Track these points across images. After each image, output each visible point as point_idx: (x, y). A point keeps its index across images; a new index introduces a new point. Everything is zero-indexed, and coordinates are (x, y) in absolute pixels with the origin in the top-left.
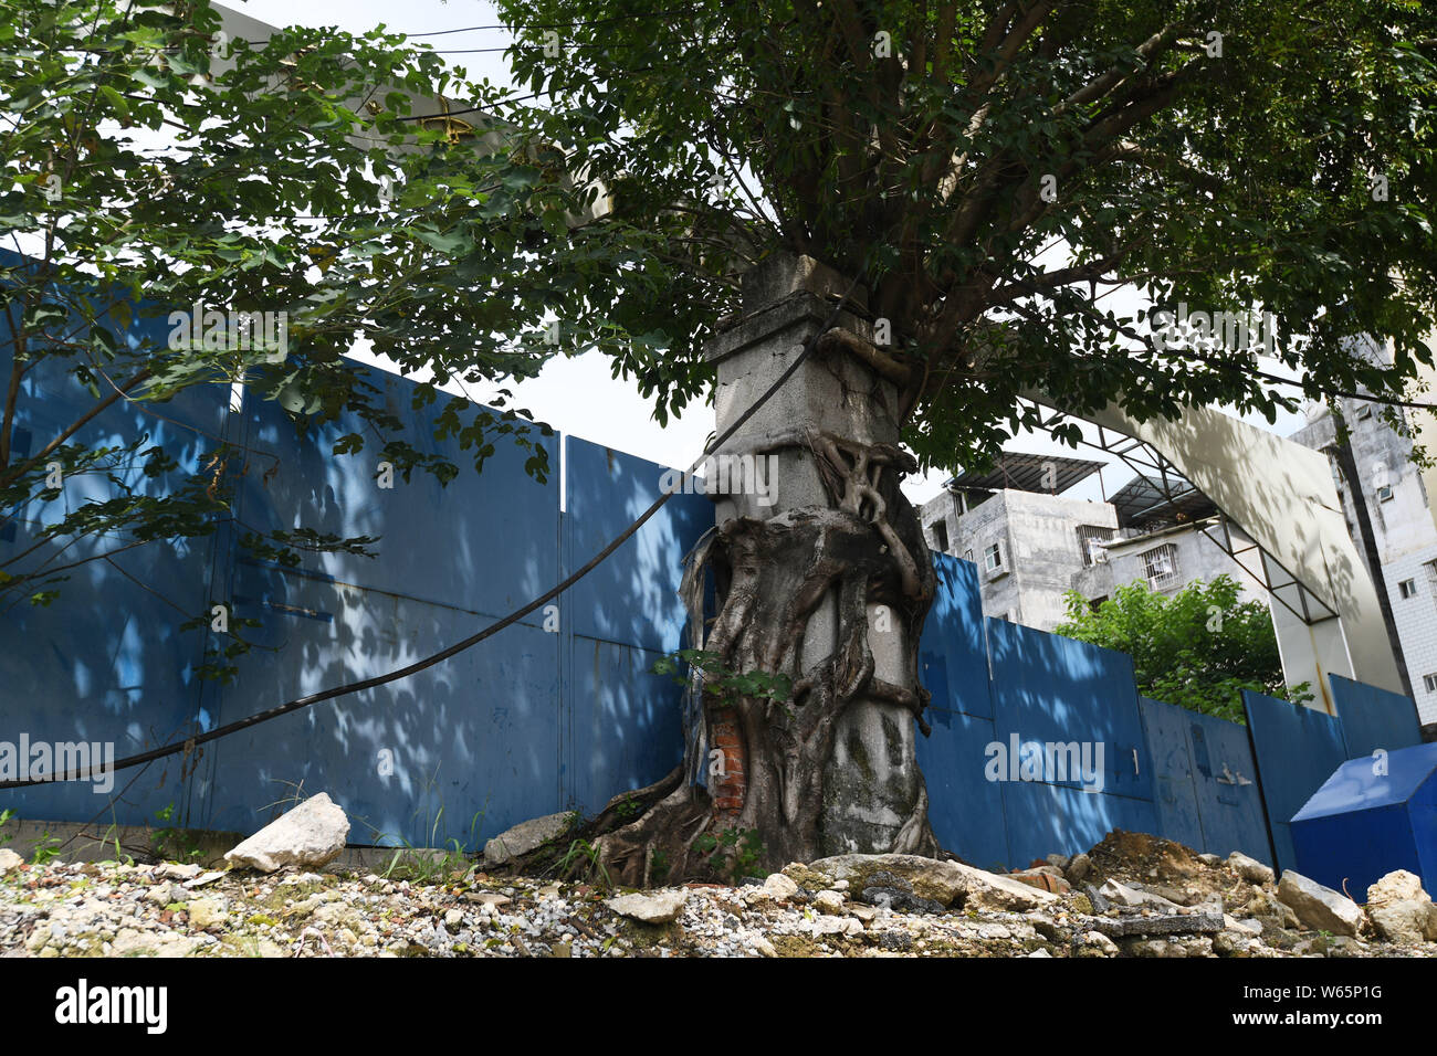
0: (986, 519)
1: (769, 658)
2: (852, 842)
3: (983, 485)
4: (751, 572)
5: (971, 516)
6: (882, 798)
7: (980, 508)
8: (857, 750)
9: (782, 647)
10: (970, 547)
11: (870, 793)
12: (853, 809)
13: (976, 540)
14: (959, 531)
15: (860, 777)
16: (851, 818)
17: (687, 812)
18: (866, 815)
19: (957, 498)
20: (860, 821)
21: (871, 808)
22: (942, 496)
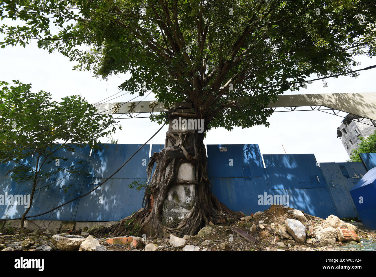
0: (352, 126)
1: (158, 179)
2: (171, 218)
3: (350, 120)
4: (158, 163)
5: (349, 126)
6: (182, 206)
7: (350, 124)
8: (175, 196)
9: (161, 176)
10: (351, 132)
11: (179, 206)
12: (173, 210)
13: (351, 130)
14: (348, 129)
15: (176, 202)
16: (172, 212)
17: (143, 213)
18: (176, 211)
19: (345, 124)
20: (175, 212)
21: (178, 209)
22: (342, 124)
